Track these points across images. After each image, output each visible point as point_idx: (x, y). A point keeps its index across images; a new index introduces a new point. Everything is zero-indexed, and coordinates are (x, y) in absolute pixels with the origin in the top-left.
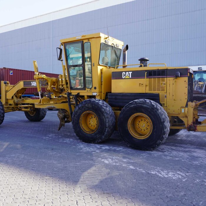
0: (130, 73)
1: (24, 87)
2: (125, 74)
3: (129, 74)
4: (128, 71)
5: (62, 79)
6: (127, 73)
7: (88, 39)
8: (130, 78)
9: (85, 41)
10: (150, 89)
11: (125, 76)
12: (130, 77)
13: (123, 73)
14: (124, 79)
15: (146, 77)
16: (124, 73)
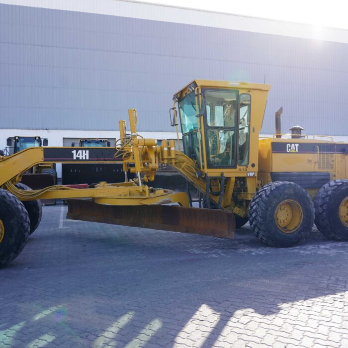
0: (297, 145)
1: (45, 161)
2: (290, 147)
3: (295, 147)
4: (294, 143)
5: (169, 149)
6: (293, 145)
7: (249, 90)
8: (296, 153)
9: (241, 92)
10: (319, 168)
11: (290, 150)
12: (297, 151)
13: (288, 145)
14: (289, 153)
15: (318, 152)
16: (290, 145)
